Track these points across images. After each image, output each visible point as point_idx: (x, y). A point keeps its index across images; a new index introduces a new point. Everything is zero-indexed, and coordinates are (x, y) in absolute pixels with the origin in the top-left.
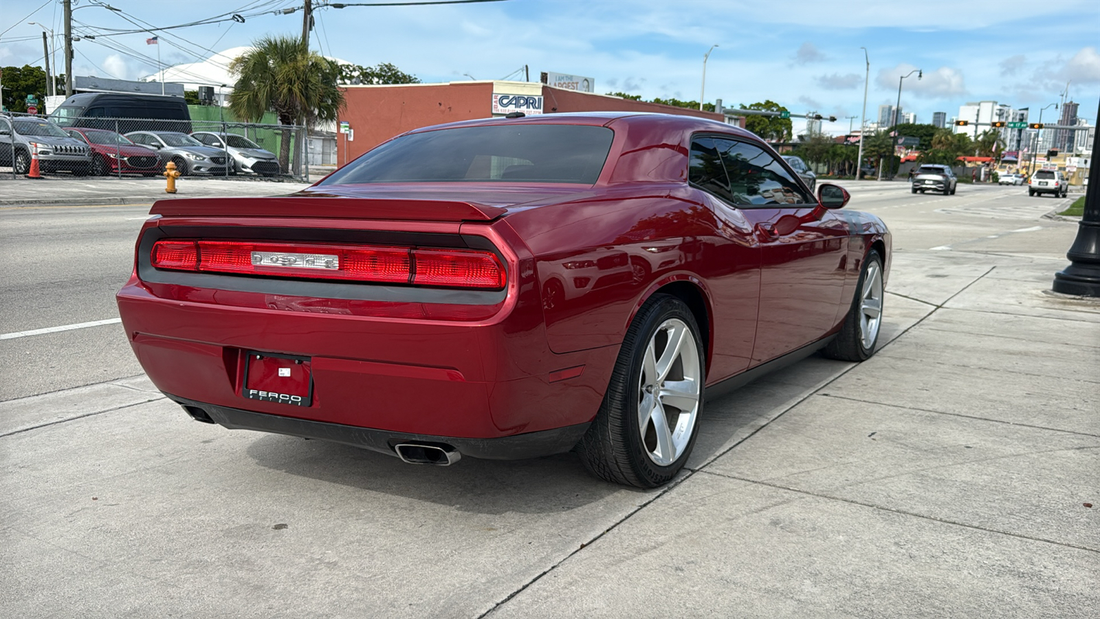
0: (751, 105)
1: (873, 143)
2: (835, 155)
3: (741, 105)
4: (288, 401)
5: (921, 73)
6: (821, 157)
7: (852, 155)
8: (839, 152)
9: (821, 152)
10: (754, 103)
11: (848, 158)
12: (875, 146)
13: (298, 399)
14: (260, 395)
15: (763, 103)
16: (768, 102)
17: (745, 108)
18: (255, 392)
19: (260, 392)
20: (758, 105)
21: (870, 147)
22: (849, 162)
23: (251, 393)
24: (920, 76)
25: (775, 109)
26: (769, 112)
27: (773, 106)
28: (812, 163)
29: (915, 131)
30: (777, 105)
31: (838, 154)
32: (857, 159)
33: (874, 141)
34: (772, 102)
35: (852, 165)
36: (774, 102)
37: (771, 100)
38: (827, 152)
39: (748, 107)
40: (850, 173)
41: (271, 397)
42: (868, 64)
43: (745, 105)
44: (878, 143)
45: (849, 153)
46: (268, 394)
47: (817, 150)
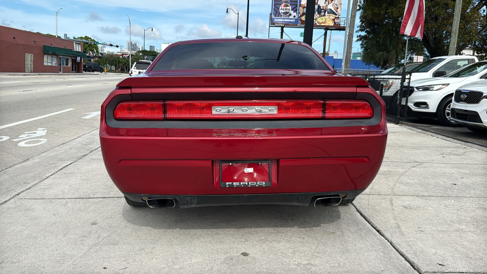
0: (78, 38)
1: (135, 58)
2: (119, 62)
3: (73, 37)
4: (256, 185)
5: (152, 29)
6: (113, 63)
7: (127, 62)
8: (121, 61)
9: (113, 61)
10: (80, 37)
11: (125, 63)
12: (136, 59)
13: (263, 183)
14: (234, 184)
15: (84, 37)
16: (86, 37)
17: (76, 39)
18: (230, 183)
19: (234, 183)
20: (81, 38)
21: (134, 59)
22: (126, 66)
23: (227, 184)
24: (152, 30)
25: (90, 40)
26: (87, 41)
27: (89, 39)
28: (109, 65)
29: (148, 53)
30: (90, 38)
31: (121, 62)
32: (129, 64)
33: (136, 57)
34: (88, 37)
35: (127, 67)
36: (89, 37)
37: (87, 36)
38: (116, 61)
39: (77, 38)
40: (127, 70)
41: (242, 184)
42: (130, 23)
43: (75, 37)
44: (137, 58)
45: (125, 62)
46: (240, 183)
47: (111, 60)
